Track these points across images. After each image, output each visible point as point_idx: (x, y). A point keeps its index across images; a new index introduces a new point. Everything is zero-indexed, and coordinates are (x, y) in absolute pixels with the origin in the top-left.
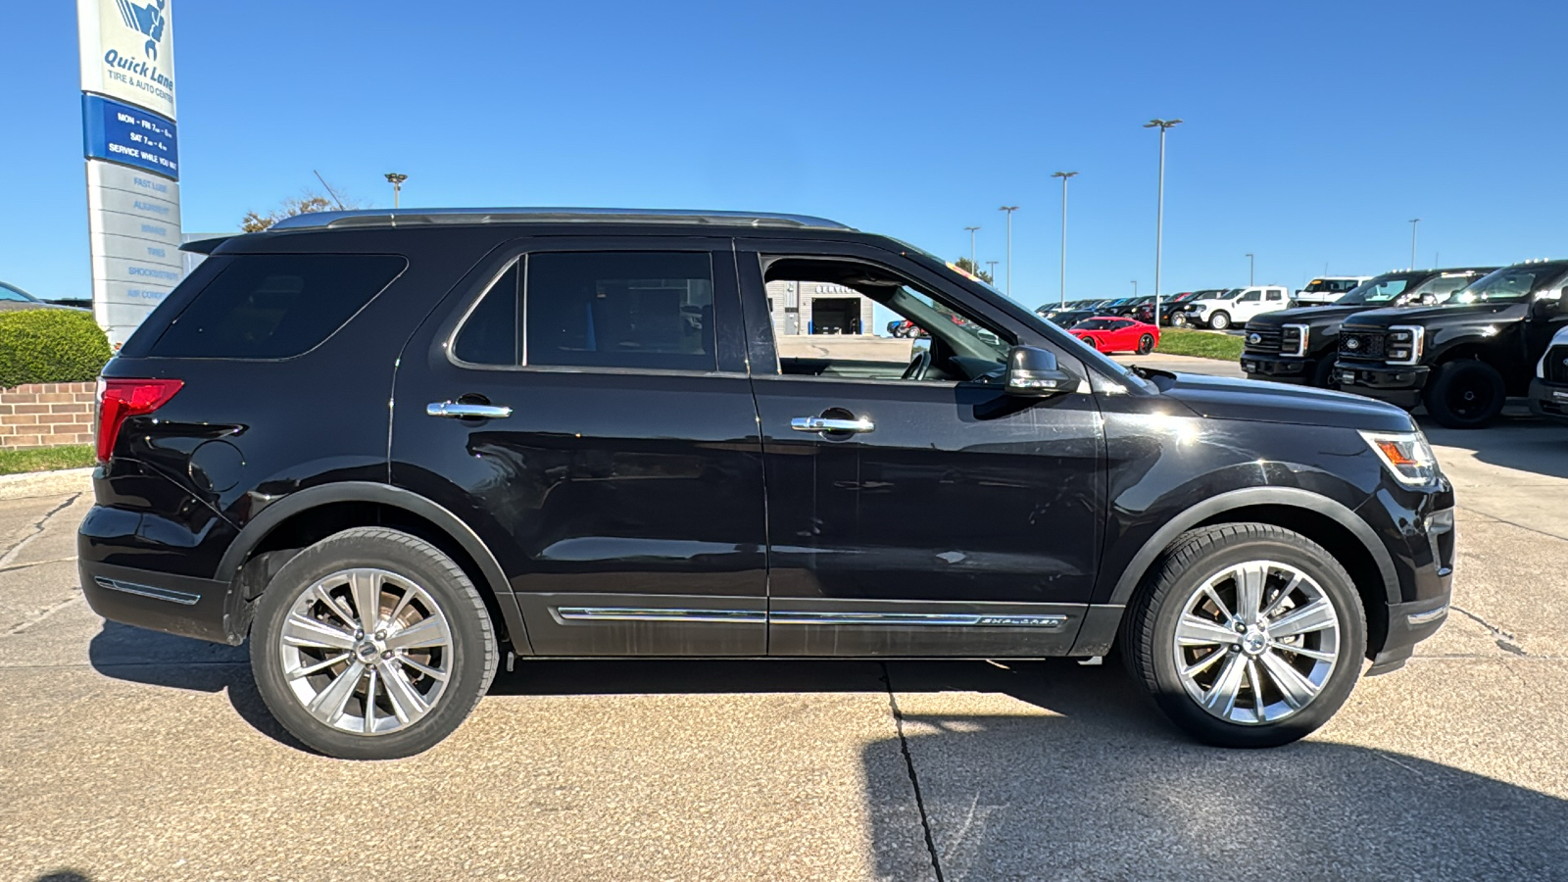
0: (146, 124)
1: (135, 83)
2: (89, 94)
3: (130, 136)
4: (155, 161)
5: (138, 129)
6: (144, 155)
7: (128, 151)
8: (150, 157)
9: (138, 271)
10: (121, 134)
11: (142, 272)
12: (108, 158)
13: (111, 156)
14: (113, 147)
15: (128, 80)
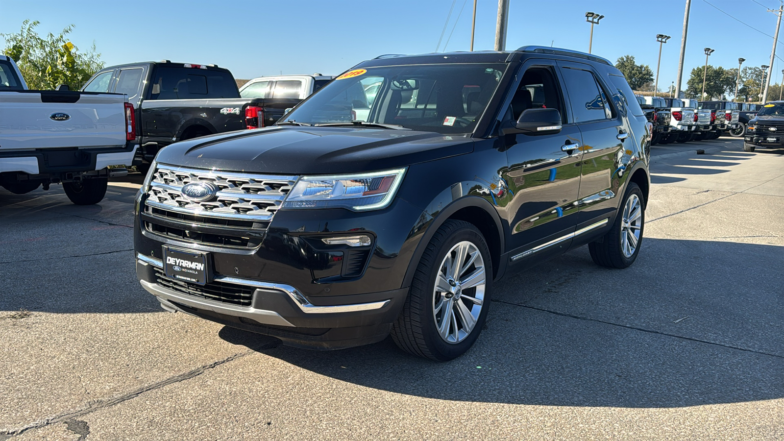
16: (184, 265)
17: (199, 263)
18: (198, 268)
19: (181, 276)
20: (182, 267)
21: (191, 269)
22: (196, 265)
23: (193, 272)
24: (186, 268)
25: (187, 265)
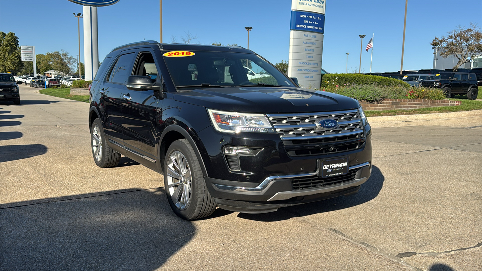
0: (311, 17)
1: (308, 4)
2: (293, 11)
3: (304, 21)
4: (313, 28)
5: (307, 19)
6: (308, 27)
7: (303, 26)
8: (311, 27)
9: (302, 63)
10: (301, 21)
11: (303, 63)
12: (296, 29)
13: (296, 28)
14: (298, 26)
15: (305, 4)
16: (334, 167)
17: (344, 162)
18: (344, 166)
19: (332, 174)
20: (333, 168)
21: (339, 167)
22: (343, 164)
23: (340, 169)
24: (336, 168)
25: (337, 166)
